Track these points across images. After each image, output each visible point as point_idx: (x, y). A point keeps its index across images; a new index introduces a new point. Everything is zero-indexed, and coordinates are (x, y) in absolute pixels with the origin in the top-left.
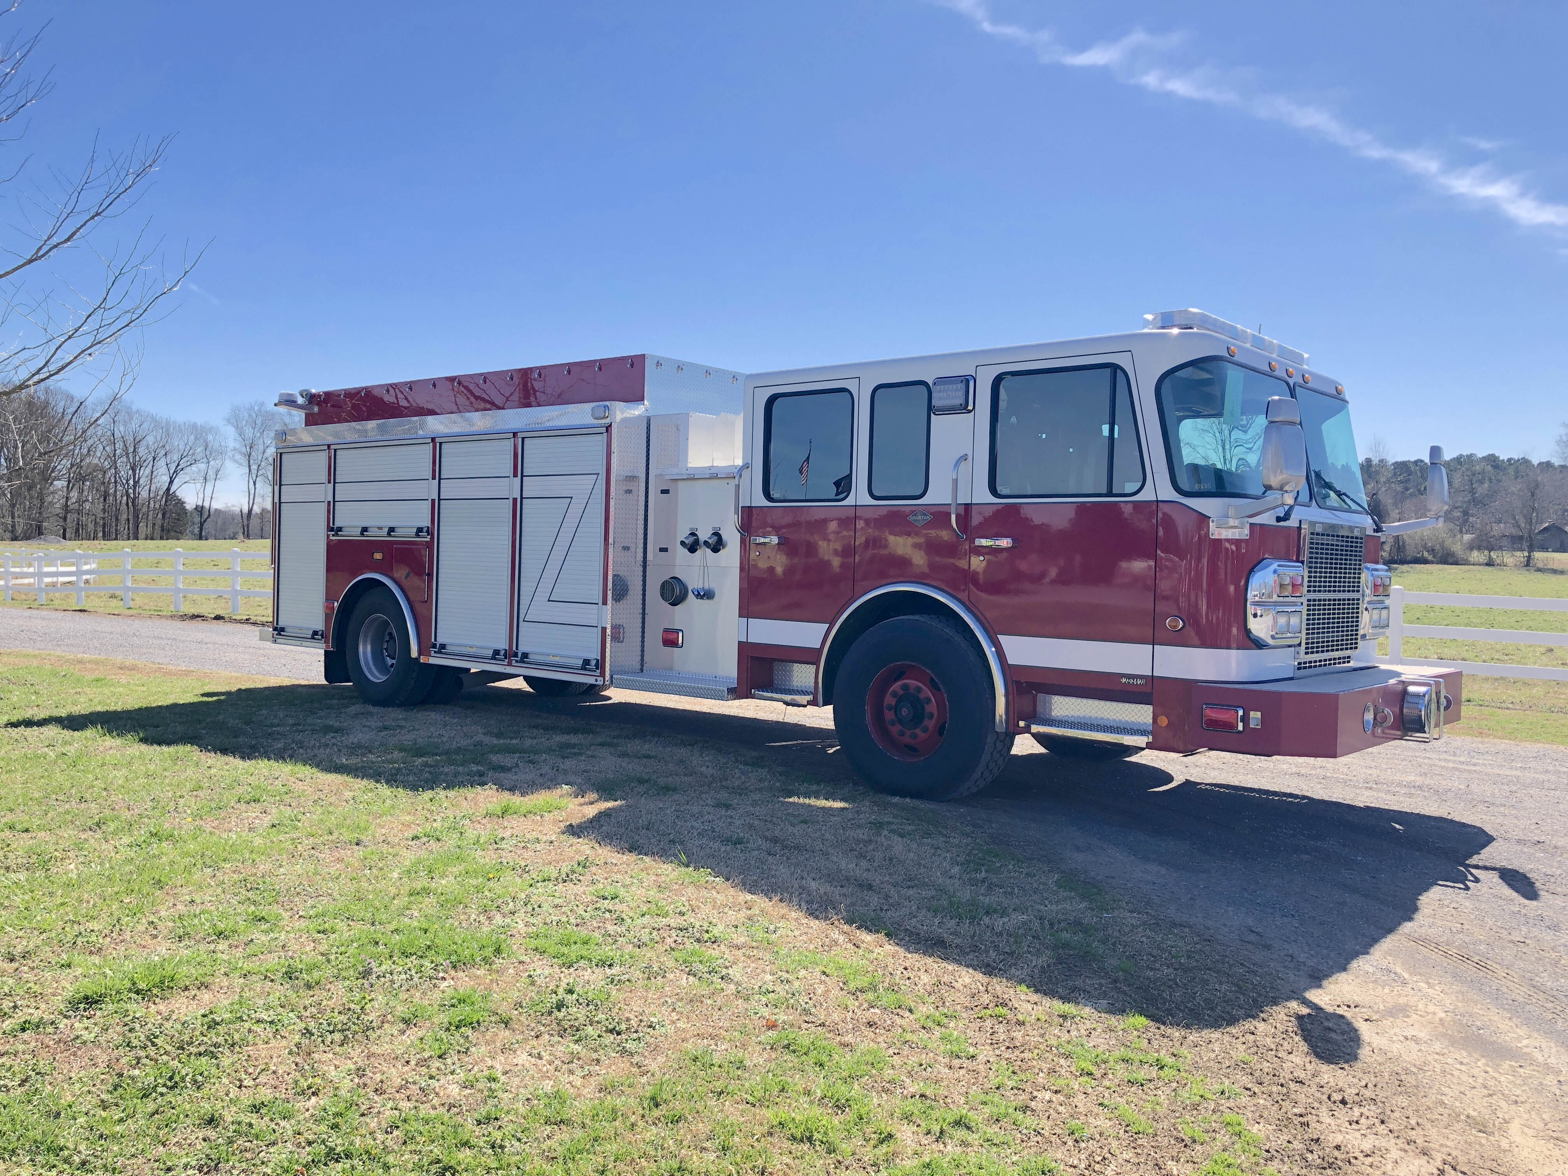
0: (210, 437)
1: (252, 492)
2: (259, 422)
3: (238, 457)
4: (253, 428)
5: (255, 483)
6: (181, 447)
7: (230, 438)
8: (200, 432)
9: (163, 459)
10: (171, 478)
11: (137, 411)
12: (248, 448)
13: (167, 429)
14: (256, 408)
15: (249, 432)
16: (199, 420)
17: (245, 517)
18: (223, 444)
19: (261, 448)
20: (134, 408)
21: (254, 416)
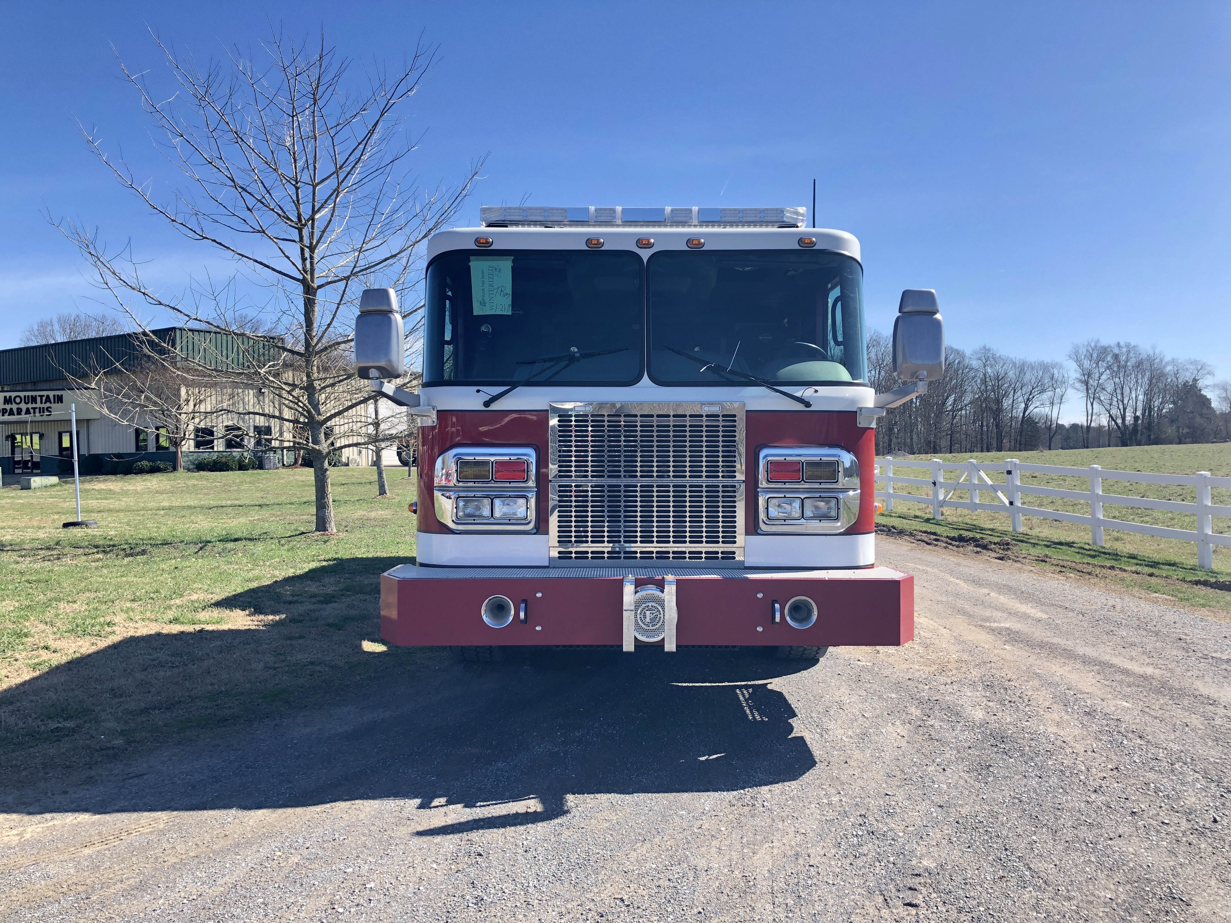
0: (1056, 371)
1: (1090, 412)
2: (1095, 355)
3: (1078, 385)
4: (1090, 361)
5: (1092, 404)
6: (1033, 381)
7: (1072, 372)
8: (1045, 368)
9: (1020, 391)
10: (1026, 404)
11: (1000, 357)
12: (1086, 377)
13: (1022, 368)
14: (1093, 345)
15: (1087, 364)
16: (1047, 359)
17: (1085, 431)
18: (1066, 375)
19: (1097, 375)
20: (998, 355)
21: (1091, 351)
